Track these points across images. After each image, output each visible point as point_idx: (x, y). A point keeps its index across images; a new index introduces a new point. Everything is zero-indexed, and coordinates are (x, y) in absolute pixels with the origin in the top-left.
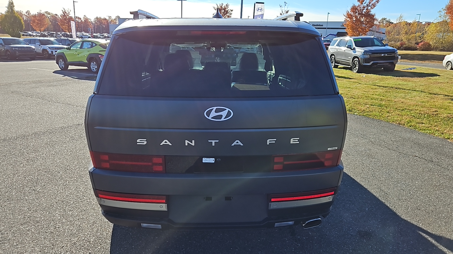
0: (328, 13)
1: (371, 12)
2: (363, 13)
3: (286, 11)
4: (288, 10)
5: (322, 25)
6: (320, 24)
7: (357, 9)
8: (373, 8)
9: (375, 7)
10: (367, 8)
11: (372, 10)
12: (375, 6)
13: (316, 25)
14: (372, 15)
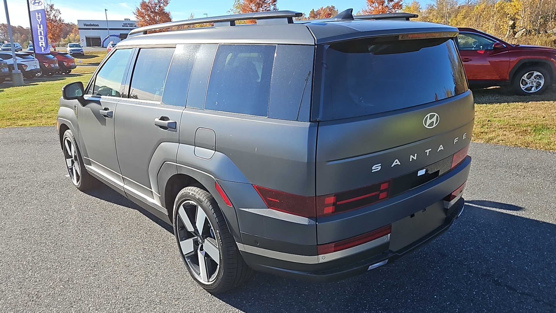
0: (106, 10)
1: (165, 10)
2: (156, 11)
3: (49, 5)
4: (52, 4)
5: (98, 25)
6: (95, 24)
7: (148, 6)
8: (166, 5)
9: (168, 5)
10: (160, 5)
11: (165, 8)
12: (168, 3)
13: (89, 25)
14: (166, 13)
